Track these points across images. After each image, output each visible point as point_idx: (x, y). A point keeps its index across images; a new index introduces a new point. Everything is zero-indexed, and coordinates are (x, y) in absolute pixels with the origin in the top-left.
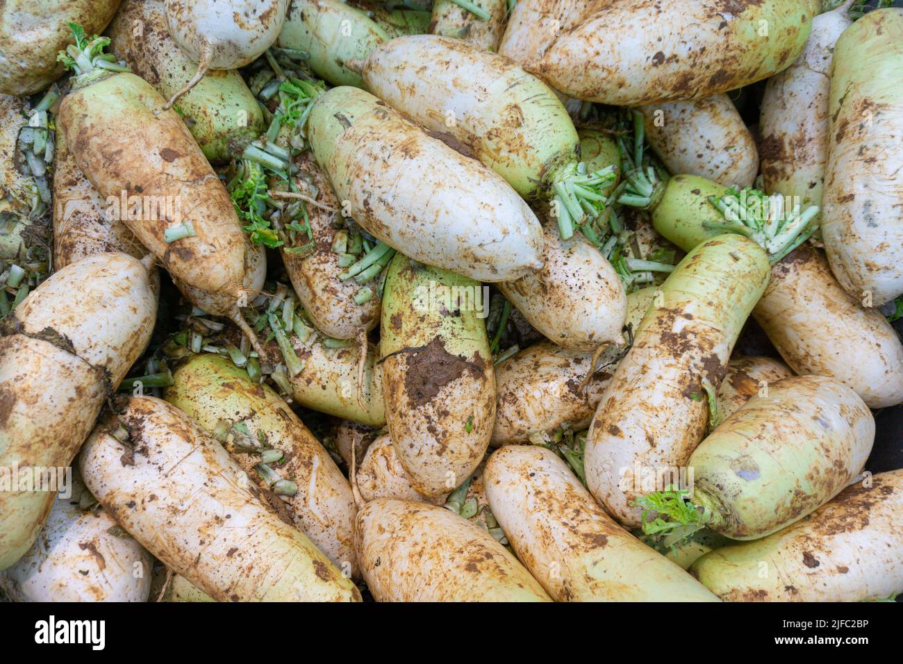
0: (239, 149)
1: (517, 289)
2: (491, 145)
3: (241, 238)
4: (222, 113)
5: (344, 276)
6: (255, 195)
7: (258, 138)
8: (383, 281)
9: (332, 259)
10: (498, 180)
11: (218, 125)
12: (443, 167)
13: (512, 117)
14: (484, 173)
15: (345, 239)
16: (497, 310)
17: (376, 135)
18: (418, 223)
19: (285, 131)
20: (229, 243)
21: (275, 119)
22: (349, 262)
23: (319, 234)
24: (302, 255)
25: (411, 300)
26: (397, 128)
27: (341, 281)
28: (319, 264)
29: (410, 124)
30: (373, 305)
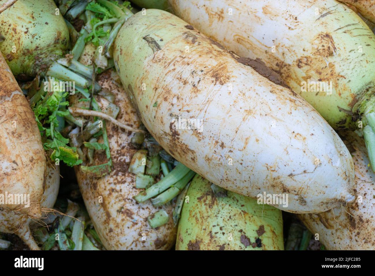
0: (44, 66)
1: (321, 220)
2: (301, 73)
3: (42, 155)
4: (31, 31)
5: (141, 198)
6: (56, 112)
7: (63, 56)
8: (181, 205)
9: (129, 180)
10: (309, 109)
11: (26, 41)
12: (253, 94)
13: (323, 46)
14: (295, 101)
15: (144, 160)
16: (295, 241)
17: (186, 60)
18: (226, 150)
19: (89, 50)
20: (31, 161)
21: (80, 38)
22: (147, 184)
23: (118, 153)
24: (99, 174)
25: (211, 226)
26: (207, 53)
27: (137, 203)
28: (115, 184)
29: (220, 50)
30: (168, 229)
